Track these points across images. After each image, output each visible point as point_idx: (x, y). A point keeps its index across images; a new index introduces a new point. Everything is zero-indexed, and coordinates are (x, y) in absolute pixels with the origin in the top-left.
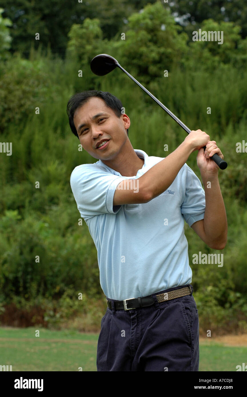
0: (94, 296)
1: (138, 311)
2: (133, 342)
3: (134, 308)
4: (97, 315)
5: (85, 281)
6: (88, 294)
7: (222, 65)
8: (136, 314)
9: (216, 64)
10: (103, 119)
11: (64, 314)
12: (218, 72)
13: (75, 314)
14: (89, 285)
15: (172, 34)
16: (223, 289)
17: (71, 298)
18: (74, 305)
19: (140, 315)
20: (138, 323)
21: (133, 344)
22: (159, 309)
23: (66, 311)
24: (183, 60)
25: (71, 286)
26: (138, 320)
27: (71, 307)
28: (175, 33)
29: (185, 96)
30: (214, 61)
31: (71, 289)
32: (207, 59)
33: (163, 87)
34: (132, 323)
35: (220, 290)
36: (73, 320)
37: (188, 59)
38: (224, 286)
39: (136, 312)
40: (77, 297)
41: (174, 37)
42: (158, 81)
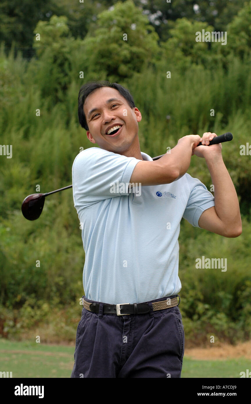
0: (57, 305)
1: (132, 318)
2: (124, 350)
3: (128, 314)
4: (59, 326)
5: (48, 290)
6: (50, 304)
7: (194, 66)
8: (130, 321)
9: (188, 65)
10: (116, 105)
11: (25, 325)
12: (188, 73)
13: (36, 324)
14: (52, 294)
15: (143, 34)
16: (191, 300)
17: (33, 307)
18: (36, 314)
19: (134, 322)
20: (130, 330)
21: (124, 352)
22: (154, 318)
23: (27, 321)
24: (154, 61)
25: (33, 295)
26: (131, 328)
27: (32, 317)
28: (146, 32)
29: (155, 99)
30: (185, 62)
31: (33, 298)
32: (179, 59)
33: (133, 88)
34: (125, 329)
35: (188, 301)
36: (35, 331)
37: (159, 59)
38: (192, 296)
39: (130, 318)
40: (39, 307)
41: (144, 37)
42: (127, 82)
